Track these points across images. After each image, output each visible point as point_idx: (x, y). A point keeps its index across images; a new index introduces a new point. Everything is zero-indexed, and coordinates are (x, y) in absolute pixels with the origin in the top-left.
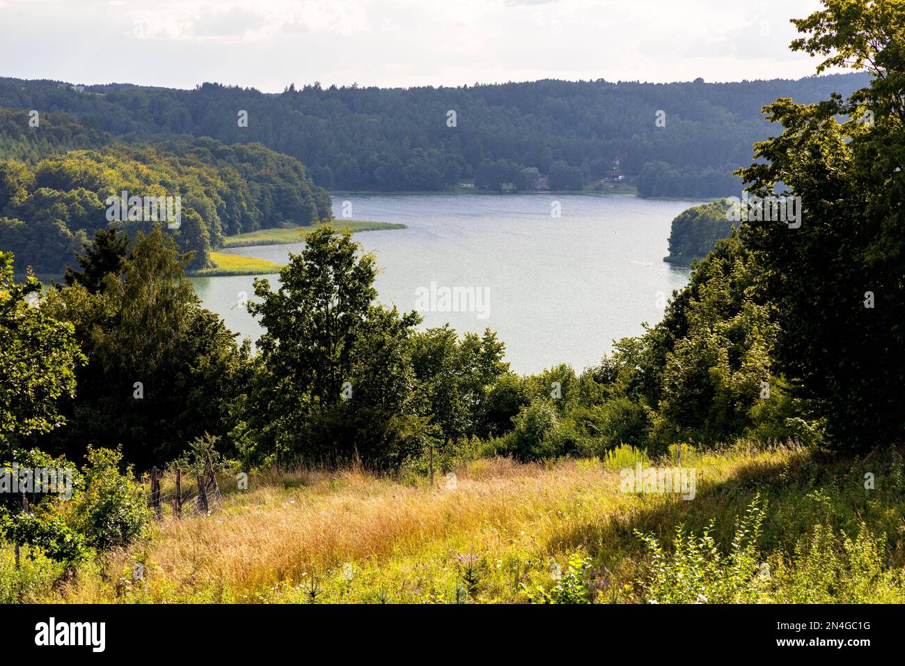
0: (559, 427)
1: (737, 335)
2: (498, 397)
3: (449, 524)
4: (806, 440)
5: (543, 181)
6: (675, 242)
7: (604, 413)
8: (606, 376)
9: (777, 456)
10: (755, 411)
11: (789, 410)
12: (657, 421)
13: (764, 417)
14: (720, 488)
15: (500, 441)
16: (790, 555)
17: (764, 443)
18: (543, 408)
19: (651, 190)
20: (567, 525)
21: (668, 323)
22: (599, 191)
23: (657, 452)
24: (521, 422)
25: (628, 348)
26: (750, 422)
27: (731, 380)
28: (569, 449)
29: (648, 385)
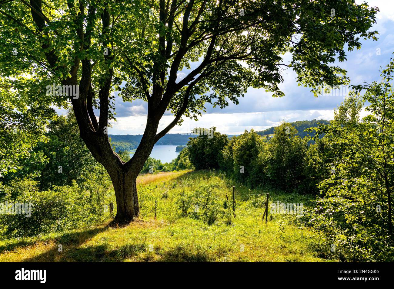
0: (167, 169)
1: (185, 159)
2: (161, 166)
3: (160, 178)
4: (193, 169)
5: (163, 144)
6: (176, 149)
7: (171, 167)
8: (171, 163)
9: (191, 170)
10: (187, 166)
11: (191, 166)
12: (177, 167)
13: (188, 167)
14: (186, 174)
15: (161, 170)
16: (195, 179)
17: (188, 169)
18: (165, 167)
19: (174, 144)
20: (172, 178)
21: (178, 158)
22: (168, 145)
23: (178, 170)
24: (163, 168)
25: (173, 161)
26: (187, 167)
27: (185, 163)
28: (168, 171)
29: (176, 164)
